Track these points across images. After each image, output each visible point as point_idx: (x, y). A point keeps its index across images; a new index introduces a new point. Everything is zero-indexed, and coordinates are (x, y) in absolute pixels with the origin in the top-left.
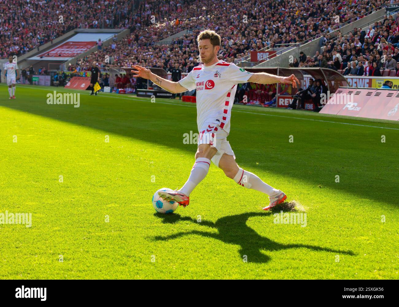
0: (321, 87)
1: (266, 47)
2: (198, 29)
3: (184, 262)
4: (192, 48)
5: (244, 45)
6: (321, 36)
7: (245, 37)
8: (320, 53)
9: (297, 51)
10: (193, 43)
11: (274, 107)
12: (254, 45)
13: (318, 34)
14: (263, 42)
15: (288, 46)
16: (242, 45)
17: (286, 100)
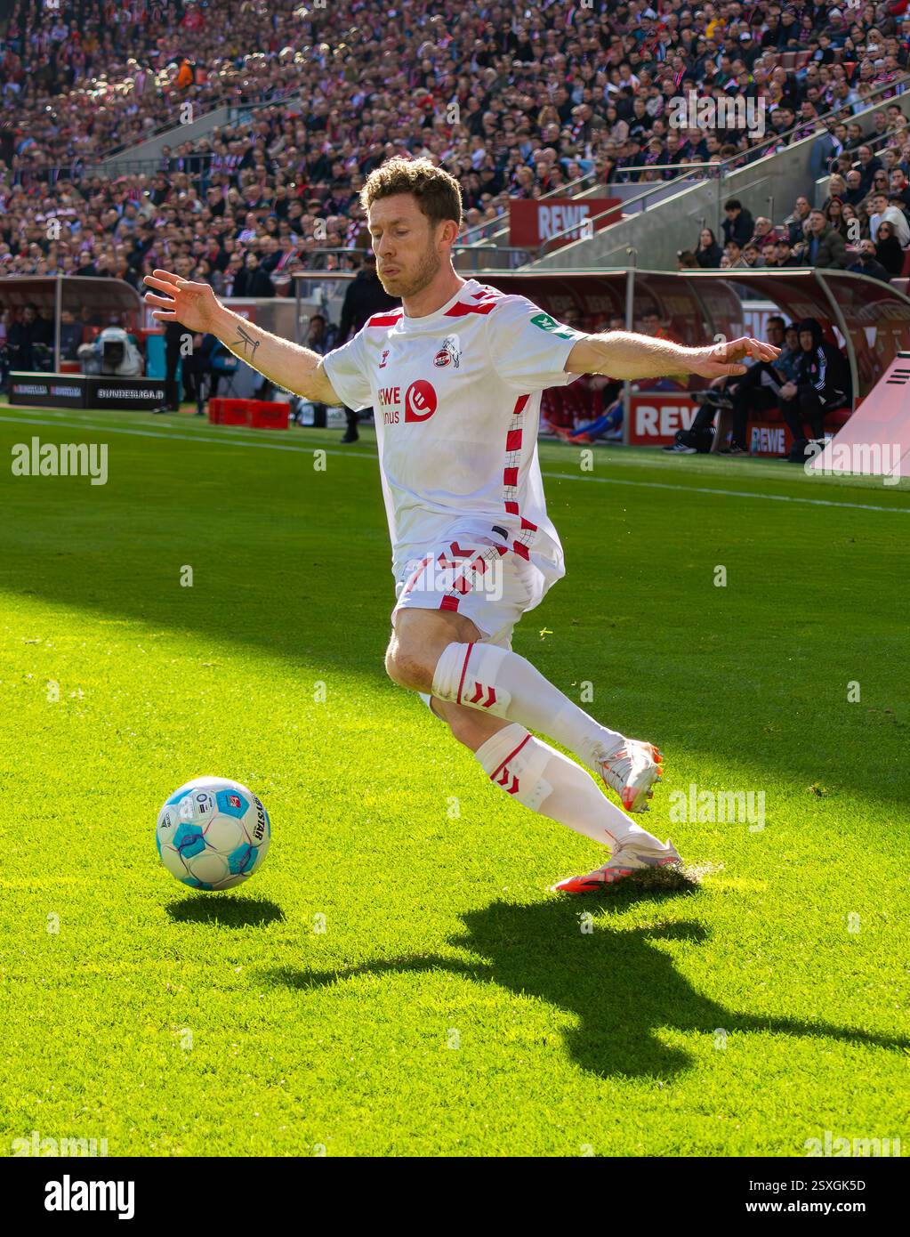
0: (820, 352)
1: (578, 180)
2: (277, 105)
3: (220, 1129)
4: (252, 188)
5: (477, 172)
6: (819, 132)
7: (484, 136)
8: (811, 203)
9: (713, 197)
10: (253, 167)
11: (615, 443)
12: (522, 172)
13: (802, 120)
14: (565, 160)
15: (674, 173)
16: (472, 171)
17: (666, 411)
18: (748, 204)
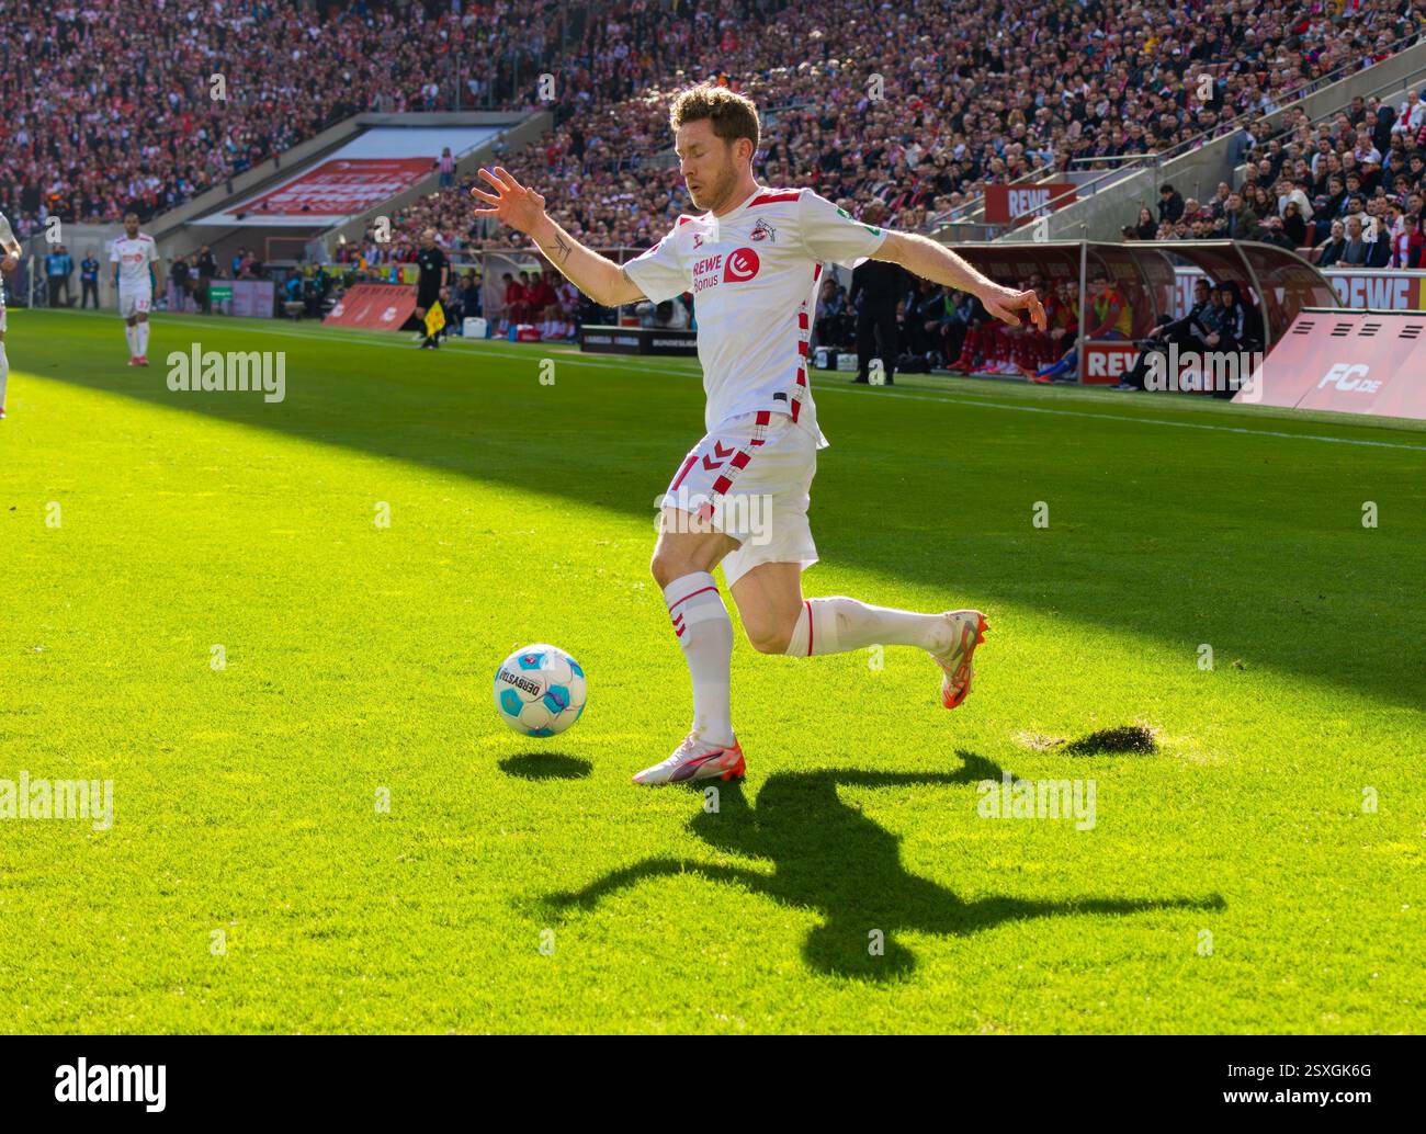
0: (1239, 309)
1: (1040, 169)
2: (796, 109)
3: (758, 938)
4: (777, 176)
5: (959, 163)
6: (1237, 129)
7: (964, 134)
8: (1231, 187)
9: (1150, 182)
10: (778, 159)
11: (1072, 382)
12: (995, 163)
13: (1223, 119)
14: (1030, 153)
15: (1119, 163)
16: (954, 162)
17: (1113, 356)
18: (1179, 188)
